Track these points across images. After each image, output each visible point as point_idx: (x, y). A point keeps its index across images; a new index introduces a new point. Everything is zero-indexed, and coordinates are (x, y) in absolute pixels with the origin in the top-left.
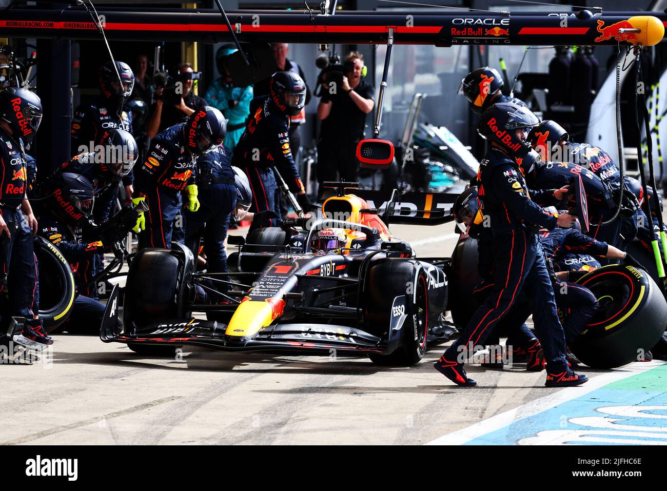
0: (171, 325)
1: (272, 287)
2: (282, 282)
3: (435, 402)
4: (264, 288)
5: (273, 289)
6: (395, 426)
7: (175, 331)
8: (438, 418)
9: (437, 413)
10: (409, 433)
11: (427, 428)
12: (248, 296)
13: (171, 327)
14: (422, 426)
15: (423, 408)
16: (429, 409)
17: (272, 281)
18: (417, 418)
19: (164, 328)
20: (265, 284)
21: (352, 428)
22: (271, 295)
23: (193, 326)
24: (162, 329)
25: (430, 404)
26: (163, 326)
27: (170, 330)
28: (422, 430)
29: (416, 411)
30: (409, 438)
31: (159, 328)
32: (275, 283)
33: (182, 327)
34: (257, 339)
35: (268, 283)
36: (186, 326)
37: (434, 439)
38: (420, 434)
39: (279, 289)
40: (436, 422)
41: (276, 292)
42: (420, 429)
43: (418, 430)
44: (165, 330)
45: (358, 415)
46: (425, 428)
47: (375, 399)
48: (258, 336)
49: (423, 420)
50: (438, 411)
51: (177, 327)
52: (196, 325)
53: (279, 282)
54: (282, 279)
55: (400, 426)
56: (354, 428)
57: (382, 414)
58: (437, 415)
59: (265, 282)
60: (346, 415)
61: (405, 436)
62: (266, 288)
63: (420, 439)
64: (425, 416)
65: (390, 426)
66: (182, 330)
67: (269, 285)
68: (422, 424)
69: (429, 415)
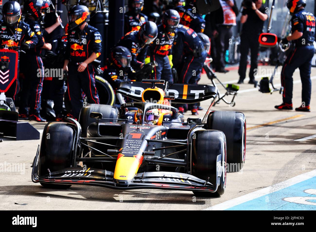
0: (74, 172)
1: (134, 147)
2: (139, 144)
3: (294, 159)
4: (129, 148)
5: (135, 149)
6: (275, 170)
7: (78, 176)
8: (296, 167)
9: (295, 164)
10: (281, 173)
11: (291, 171)
12: (122, 153)
13: (74, 173)
14: (288, 170)
15: (289, 162)
16: (292, 162)
17: (133, 144)
18: (286, 166)
19: (70, 173)
20: (129, 146)
21: (254, 170)
22: (136, 153)
23: (90, 172)
24: (68, 174)
25: (292, 160)
26: (69, 172)
27: (74, 174)
28: (288, 172)
29: (285, 163)
30: (282, 176)
31: (66, 173)
32: (135, 145)
33: (82, 173)
34: (134, 182)
35: (131, 145)
36: (85, 173)
37: (294, 177)
38: (287, 174)
39: (139, 149)
40: (295, 169)
41: (138, 151)
42: (287, 172)
43: (286, 172)
44: (70, 174)
45: (257, 164)
46: (289, 171)
47: (266, 157)
48: (134, 180)
49: (289, 167)
50: (296, 163)
51: (79, 173)
52: (92, 172)
53: (137, 144)
54: (139, 142)
55: (277, 170)
56: (255, 170)
57: (269, 164)
58: (296, 165)
59: (129, 144)
60: (252, 164)
61: (279, 175)
62: (131, 148)
63: (287, 177)
64: (289, 165)
65: (273, 170)
66: (82, 175)
67: (132, 146)
68: (288, 169)
69: (291, 165)
